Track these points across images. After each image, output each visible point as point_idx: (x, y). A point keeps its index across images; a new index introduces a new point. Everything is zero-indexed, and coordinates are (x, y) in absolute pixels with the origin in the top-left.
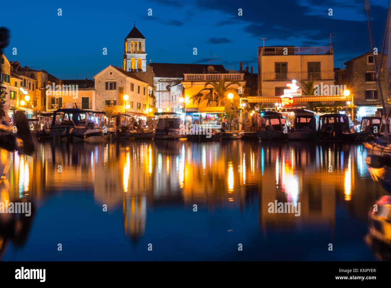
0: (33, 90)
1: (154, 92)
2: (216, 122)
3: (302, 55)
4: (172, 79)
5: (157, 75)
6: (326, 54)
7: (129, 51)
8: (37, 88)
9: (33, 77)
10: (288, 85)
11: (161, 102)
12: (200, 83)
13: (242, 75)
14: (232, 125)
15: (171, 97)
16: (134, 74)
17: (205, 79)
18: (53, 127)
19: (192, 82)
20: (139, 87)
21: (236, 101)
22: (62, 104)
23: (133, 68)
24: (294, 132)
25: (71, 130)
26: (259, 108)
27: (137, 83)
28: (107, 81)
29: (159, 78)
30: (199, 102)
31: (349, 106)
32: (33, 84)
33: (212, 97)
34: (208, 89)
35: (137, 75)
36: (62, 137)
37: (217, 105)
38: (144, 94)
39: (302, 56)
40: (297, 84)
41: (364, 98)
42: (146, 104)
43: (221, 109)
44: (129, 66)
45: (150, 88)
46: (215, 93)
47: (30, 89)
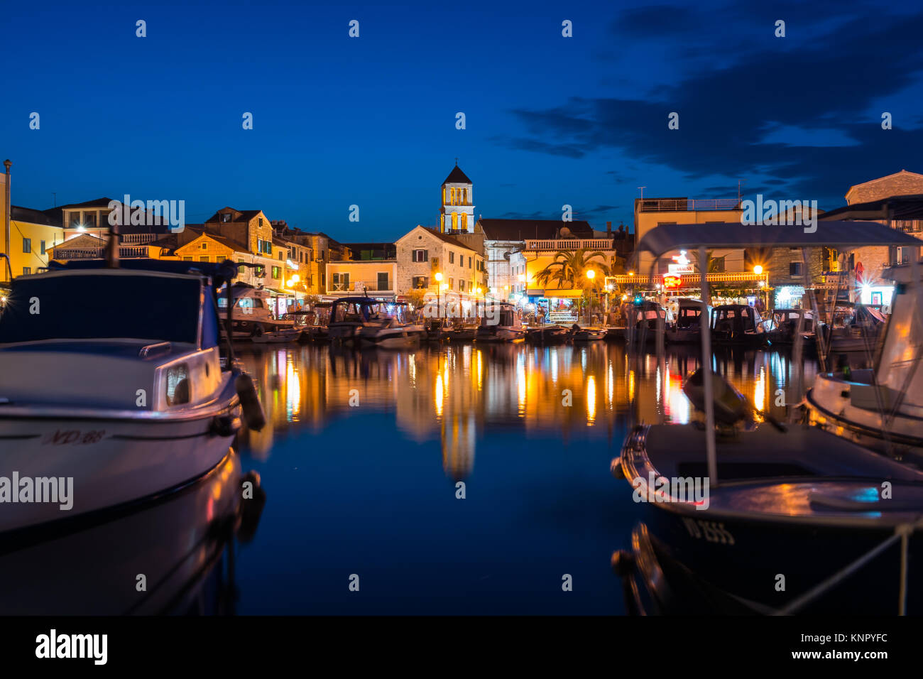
0: (307, 262)
1: (486, 262)
2: (570, 312)
3: (697, 211)
4: (511, 242)
5: (490, 238)
6: (733, 210)
7: (447, 201)
8: (312, 260)
9: (305, 243)
10: (674, 258)
11: (496, 277)
12: (549, 253)
13: (611, 241)
14: (593, 316)
15: (511, 269)
16: (454, 237)
17: (556, 248)
18: (332, 324)
19: (537, 252)
20: (462, 257)
21: (599, 282)
22: (348, 283)
23: (455, 228)
24: (677, 331)
25: (358, 330)
26: (632, 291)
27: (458, 251)
28: (415, 249)
29: (493, 242)
30: (546, 282)
31: (762, 289)
32: (306, 255)
33: (564, 274)
34: (559, 263)
35: (460, 238)
36: (345, 339)
37: (572, 288)
38: (470, 267)
39: (698, 213)
40: (687, 256)
41: (788, 273)
42: (473, 281)
43: (578, 293)
44: (448, 225)
45: (479, 258)
46: (569, 270)
47: (301, 261)
